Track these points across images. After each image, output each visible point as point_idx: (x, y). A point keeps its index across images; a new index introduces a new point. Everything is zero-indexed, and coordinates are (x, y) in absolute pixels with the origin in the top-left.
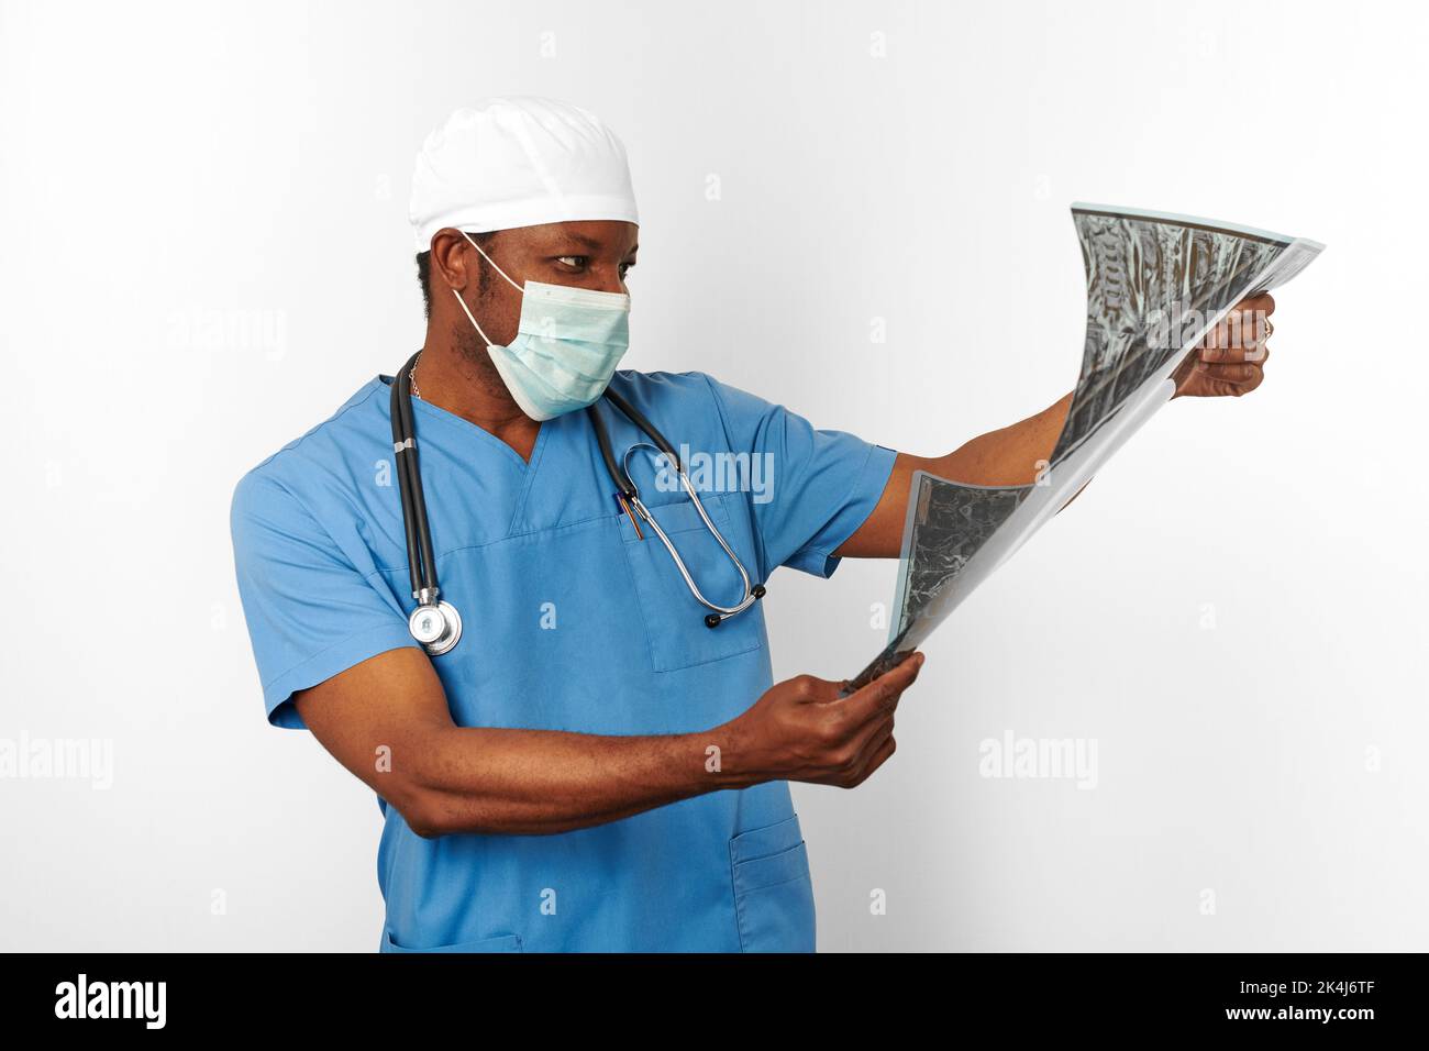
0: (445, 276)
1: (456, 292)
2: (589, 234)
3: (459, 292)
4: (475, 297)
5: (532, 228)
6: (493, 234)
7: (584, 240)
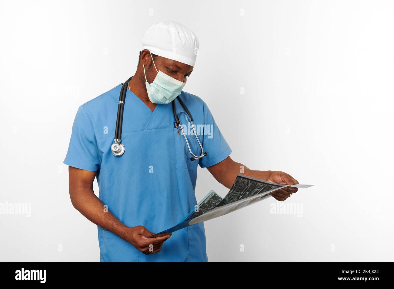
0: (142, 60)
1: (144, 65)
2: (179, 65)
3: (144, 66)
4: (147, 68)
5: (166, 58)
6: (156, 56)
7: (177, 66)
